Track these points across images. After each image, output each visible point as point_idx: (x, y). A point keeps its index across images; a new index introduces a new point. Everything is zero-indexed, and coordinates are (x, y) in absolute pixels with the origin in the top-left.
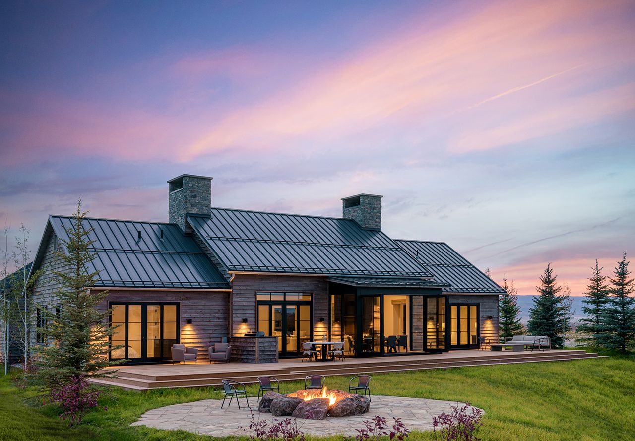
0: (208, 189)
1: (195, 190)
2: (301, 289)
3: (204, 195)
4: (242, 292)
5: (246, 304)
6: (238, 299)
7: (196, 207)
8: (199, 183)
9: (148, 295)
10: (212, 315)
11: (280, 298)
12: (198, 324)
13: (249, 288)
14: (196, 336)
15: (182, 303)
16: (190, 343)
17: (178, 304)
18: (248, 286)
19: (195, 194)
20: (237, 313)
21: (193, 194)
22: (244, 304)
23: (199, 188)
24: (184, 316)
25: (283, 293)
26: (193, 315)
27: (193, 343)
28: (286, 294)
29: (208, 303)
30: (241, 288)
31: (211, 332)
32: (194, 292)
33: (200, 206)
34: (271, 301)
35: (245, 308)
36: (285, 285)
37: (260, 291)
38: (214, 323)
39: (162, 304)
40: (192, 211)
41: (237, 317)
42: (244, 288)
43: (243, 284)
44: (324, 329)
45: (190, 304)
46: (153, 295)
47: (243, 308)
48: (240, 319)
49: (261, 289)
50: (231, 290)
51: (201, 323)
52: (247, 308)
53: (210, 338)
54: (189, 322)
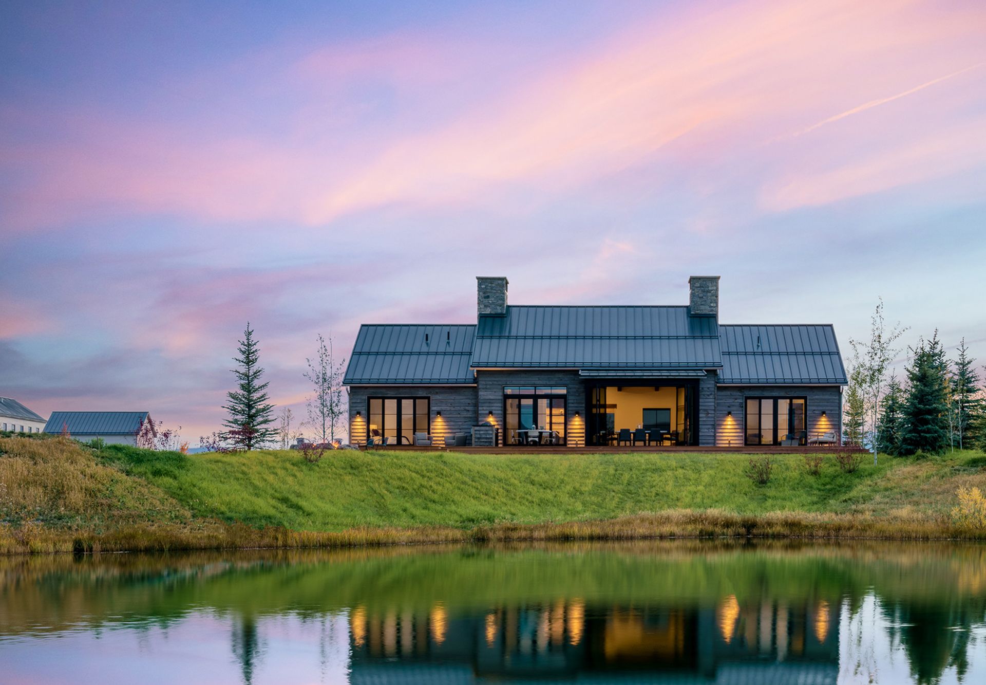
0: (501, 289)
1: (488, 290)
2: (554, 383)
3: (498, 295)
4: (488, 387)
5: (493, 398)
6: (485, 393)
7: (489, 307)
8: (492, 284)
9: (401, 390)
10: (462, 408)
11: (531, 391)
12: (448, 416)
13: (495, 383)
14: (446, 427)
15: (433, 397)
16: (441, 433)
17: (428, 398)
18: (495, 381)
19: (488, 294)
20: (483, 407)
21: (487, 295)
22: (491, 398)
23: (492, 288)
24: (433, 408)
25: (534, 388)
26: (443, 408)
27: (443, 433)
28: (537, 388)
29: (457, 397)
30: (488, 383)
31: (460, 423)
32: (443, 387)
33: (493, 306)
34: (519, 395)
35: (492, 401)
36: (535, 379)
37: (507, 385)
38: (464, 415)
39: (415, 399)
40: (485, 311)
41: (483, 410)
42: (491, 383)
43: (489, 379)
44: (581, 423)
45: (440, 398)
46: (405, 391)
47: (490, 401)
48: (487, 412)
49: (508, 383)
50: (476, 385)
51: (450, 416)
52: (494, 401)
53: (460, 429)
54: (439, 413)
